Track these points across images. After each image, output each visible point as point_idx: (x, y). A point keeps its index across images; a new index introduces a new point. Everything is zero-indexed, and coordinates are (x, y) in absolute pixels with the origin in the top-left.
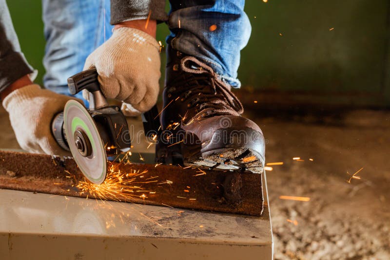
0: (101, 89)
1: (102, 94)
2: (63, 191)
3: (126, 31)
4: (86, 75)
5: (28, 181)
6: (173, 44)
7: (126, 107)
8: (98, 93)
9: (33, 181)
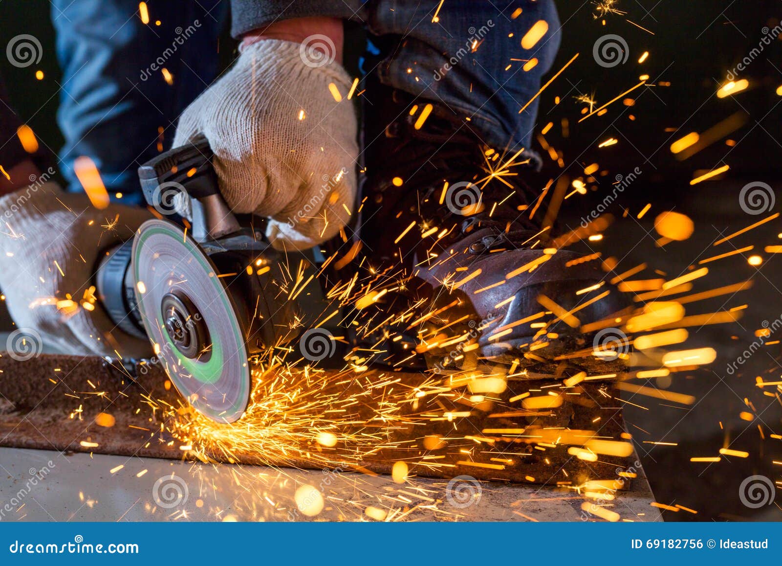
0: (222, 191)
1: (224, 202)
2: (134, 445)
3: (274, 49)
4: (185, 158)
5: (49, 422)
6: (384, 74)
7: (277, 230)
8: (214, 200)
9: (60, 421)
